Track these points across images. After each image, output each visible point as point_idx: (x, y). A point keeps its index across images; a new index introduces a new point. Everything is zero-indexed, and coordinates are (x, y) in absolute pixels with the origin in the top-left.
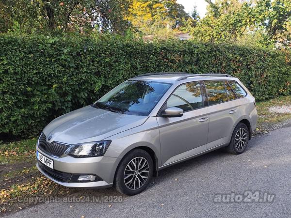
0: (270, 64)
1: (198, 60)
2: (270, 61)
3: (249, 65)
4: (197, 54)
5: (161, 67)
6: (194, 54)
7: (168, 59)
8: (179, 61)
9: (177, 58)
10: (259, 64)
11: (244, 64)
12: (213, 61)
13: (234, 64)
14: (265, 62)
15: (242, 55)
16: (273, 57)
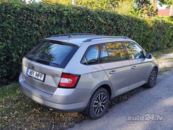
0: (137, 28)
1: (68, 23)
2: (136, 26)
3: (119, 28)
4: (67, 16)
5: (24, 28)
6: (64, 16)
7: (32, 20)
8: (46, 22)
9: (43, 19)
10: (128, 28)
11: (115, 28)
12: (84, 24)
13: (106, 27)
14: (132, 27)
15: (112, 20)
16: (138, 23)
